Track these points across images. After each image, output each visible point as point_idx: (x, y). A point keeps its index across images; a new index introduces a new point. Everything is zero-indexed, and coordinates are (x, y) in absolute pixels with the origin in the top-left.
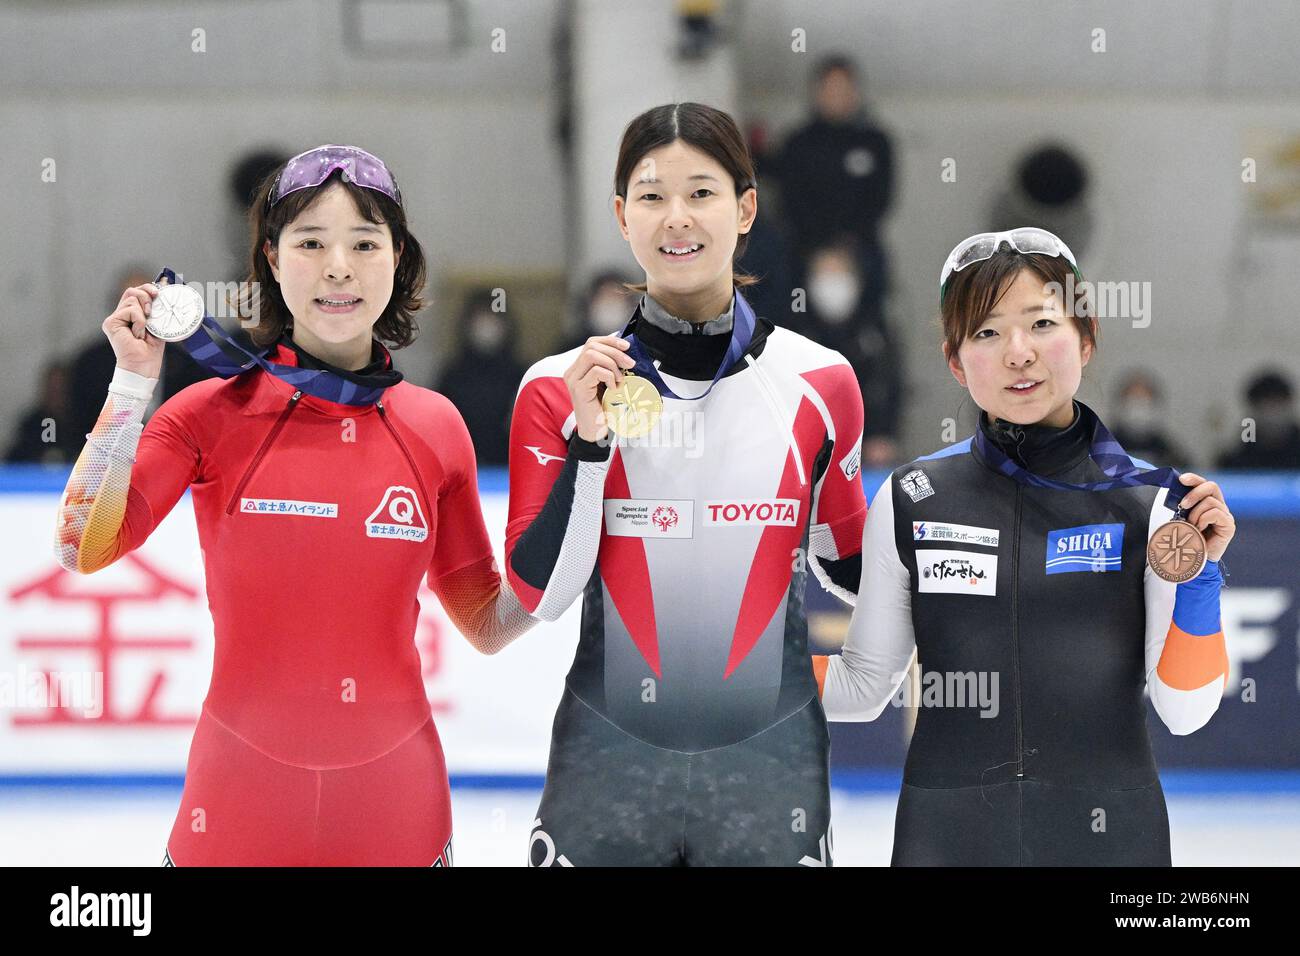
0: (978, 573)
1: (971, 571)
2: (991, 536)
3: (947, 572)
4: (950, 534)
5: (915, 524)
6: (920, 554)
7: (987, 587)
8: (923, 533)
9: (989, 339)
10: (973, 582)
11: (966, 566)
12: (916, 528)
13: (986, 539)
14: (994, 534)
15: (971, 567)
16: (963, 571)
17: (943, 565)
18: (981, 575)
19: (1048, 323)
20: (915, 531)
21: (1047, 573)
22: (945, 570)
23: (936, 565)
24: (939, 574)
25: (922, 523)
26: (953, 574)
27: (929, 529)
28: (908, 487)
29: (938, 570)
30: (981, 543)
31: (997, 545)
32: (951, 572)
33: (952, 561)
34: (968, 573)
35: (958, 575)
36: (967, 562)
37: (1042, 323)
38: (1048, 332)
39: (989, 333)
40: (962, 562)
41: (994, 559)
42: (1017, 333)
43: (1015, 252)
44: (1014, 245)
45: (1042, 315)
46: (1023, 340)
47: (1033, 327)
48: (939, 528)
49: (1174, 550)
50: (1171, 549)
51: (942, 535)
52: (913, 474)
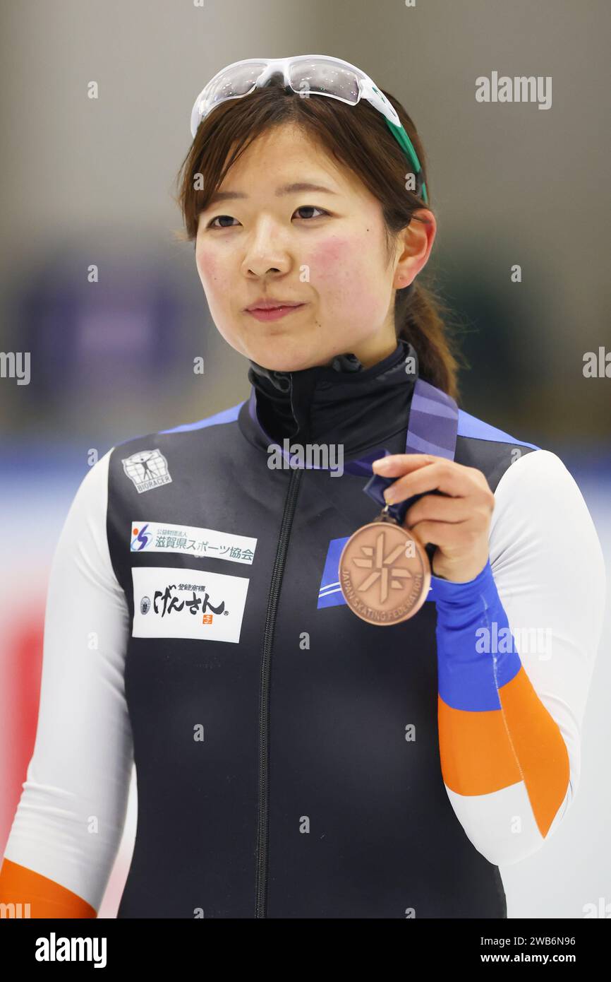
0: (216, 606)
1: (206, 603)
2: (243, 547)
3: (172, 605)
4: (182, 543)
5: (137, 525)
6: (138, 573)
7: (228, 629)
8: (144, 540)
9: (226, 230)
10: (207, 620)
11: (200, 595)
12: (136, 531)
13: (237, 552)
14: (249, 544)
15: (207, 596)
16: (195, 602)
17: (168, 594)
18: (219, 610)
19: (316, 213)
20: (134, 537)
21: (320, 606)
22: (169, 601)
23: (158, 594)
24: (161, 609)
25: (145, 523)
26: (179, 609)
27: (153, 535)
28: (133, 468)
29: (160, 602)
30: (226, 557)
31: (250, 562)
32: (178, 604)
33: (181, 586)
34: (200, 606)
35: (187, 608)
36: (203, 588)
37: (306, 212)
38: (316, 227)
39: (226, 221)
40: (195, 588)
41: (244, 583)
42: (265, 224)
43: (289, 92)
44: (288, 80)
45: (307, 199)
46: (273, 235)
47: (294, 217)
48: (168, 532)
49: (379, 570)
50: (374, 568)
51: (171, 544)
52: (145, 455)
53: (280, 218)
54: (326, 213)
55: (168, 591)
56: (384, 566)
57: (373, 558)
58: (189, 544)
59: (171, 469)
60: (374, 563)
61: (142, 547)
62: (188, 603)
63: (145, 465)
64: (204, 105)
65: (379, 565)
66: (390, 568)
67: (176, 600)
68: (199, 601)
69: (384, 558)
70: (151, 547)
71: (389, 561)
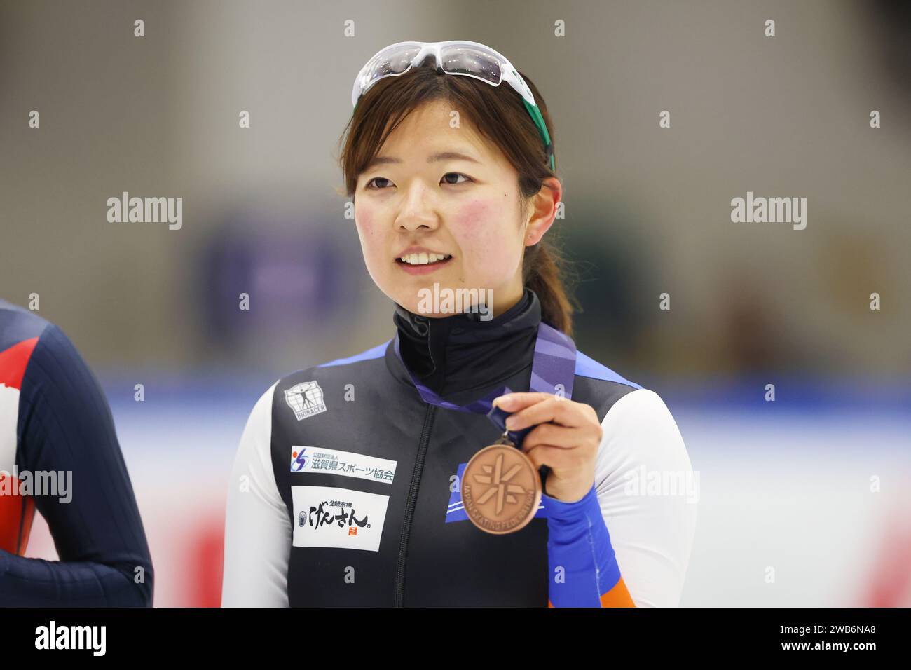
0: (360, 519)
1: (352, 517)
2: (384, 468)
3: (324, 519)
4: (334, 465)
5: (296, 449)
7: (369, 540)
8: (301, 462)
9: (382, 191)
10: (353, 532)
11: (348, 511)
12: (295, 454)
13: (378, 473)
14: (390, 466)
15: (353, 512)
16: (342, 517)
17: (321, 510)
18: (363, 523)
19: (461, 179)
20: (293, 459)
21: (448, 520)
22: (322, 515)
23: (313, 509)
24: (315, 523)
25: (302, 448)
26: (329, 523)
27: (310, 458)
28: (293, 398)
29: (314, 516)
30: (371, 477)
31: (390, 482)
32: (329, 518)
34: (347, 520)
35: (336, 522)
36: (350, 505)
37: (451, 178)
38: (460, 191)
39: (382, 182)
40: (343, 504)
41: (385, 500)
42: (417, 187)
43: (440, 72)
44: (439, 62)
45: (454, 167)
46: (423, 197)
47: (442, 182)
48: (323, 455)
49: (497, 486)
50: (492, 484)
51: (324, 465)
52: (304, 386)
53: (430, 183)
54: (470, 180)
55: (321, 506)
56: (501, 482)
57: (492, 475)
58: (340, 466)
59: (326, 399)
60: (492, 480)
61: (300, 468)
62: (337, 518)
63: (304, 395)
64: (365, 80)
65: (497, 481)
66: (506, 484)
67: (327, 514)
68: (347, 515)
69: (502, 476)
70: (308, 468)
71: (506, 478)
